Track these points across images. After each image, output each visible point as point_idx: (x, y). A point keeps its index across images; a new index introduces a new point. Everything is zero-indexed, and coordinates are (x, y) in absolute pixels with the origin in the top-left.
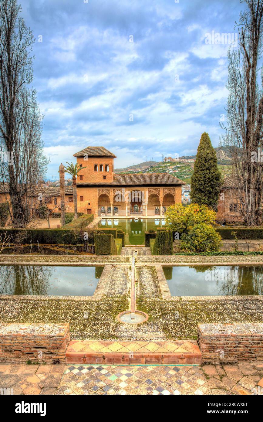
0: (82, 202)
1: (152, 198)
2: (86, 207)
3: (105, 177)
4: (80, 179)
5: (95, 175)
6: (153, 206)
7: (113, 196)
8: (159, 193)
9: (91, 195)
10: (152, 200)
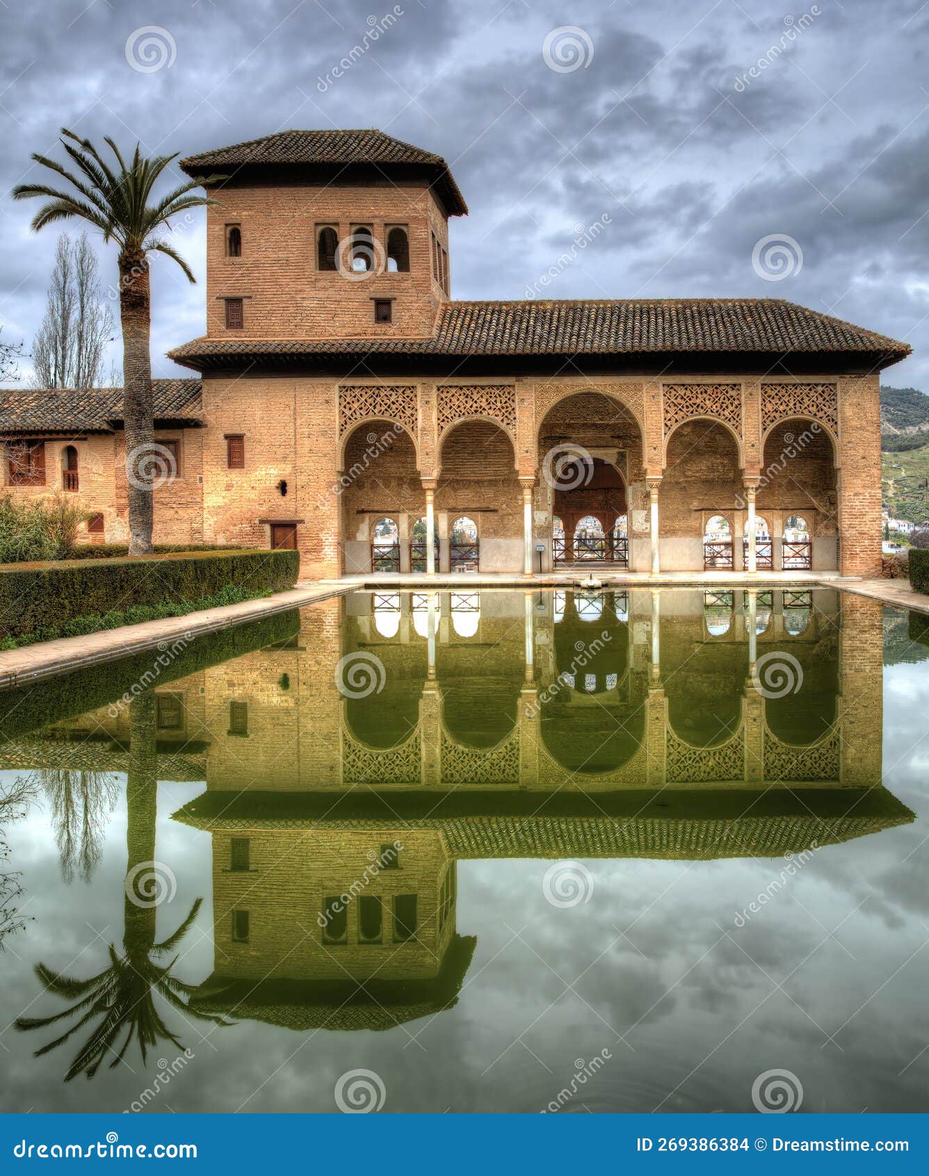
0: (235, 476)
1: (684, 462)
2: (262, 511)
3: (383, 309)
4: (229, 325)
5: (321, 294)
6: (690, 511)
7: (436, 432)
8: (735, 417)
9: (296, 428)
10: (686, 476)
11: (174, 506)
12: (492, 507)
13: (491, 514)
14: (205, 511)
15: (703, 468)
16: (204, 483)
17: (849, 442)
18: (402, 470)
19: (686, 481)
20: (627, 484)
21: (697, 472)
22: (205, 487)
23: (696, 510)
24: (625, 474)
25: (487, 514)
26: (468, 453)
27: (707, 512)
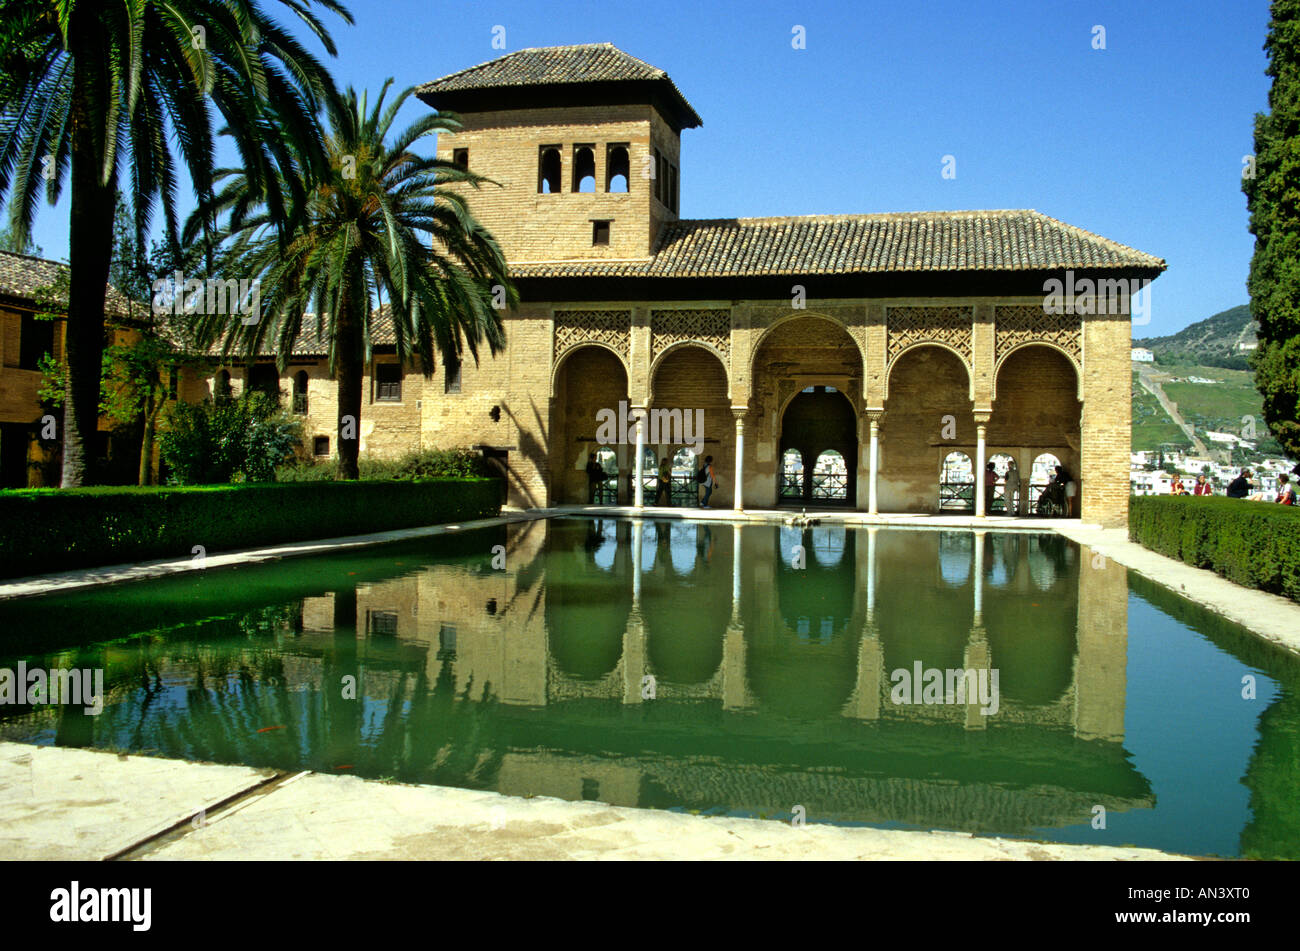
0: (451, 401)
2: (476, 436)
3: (601, 231)
5: (543, 218)
6: (927, 446)
7: (648, 359)
8: (966, 343)
10: (923, 408)
11: (394, 430)
12: (713, 438)
13: (713, 445)
14: (423, 436)
15: (942, 399)
16: (423, 407)
17: (1094, 372)
19: (923, 413)
22: (424, 411)
23: (933, 446)
26: (691, 380)
27: (945, 448)
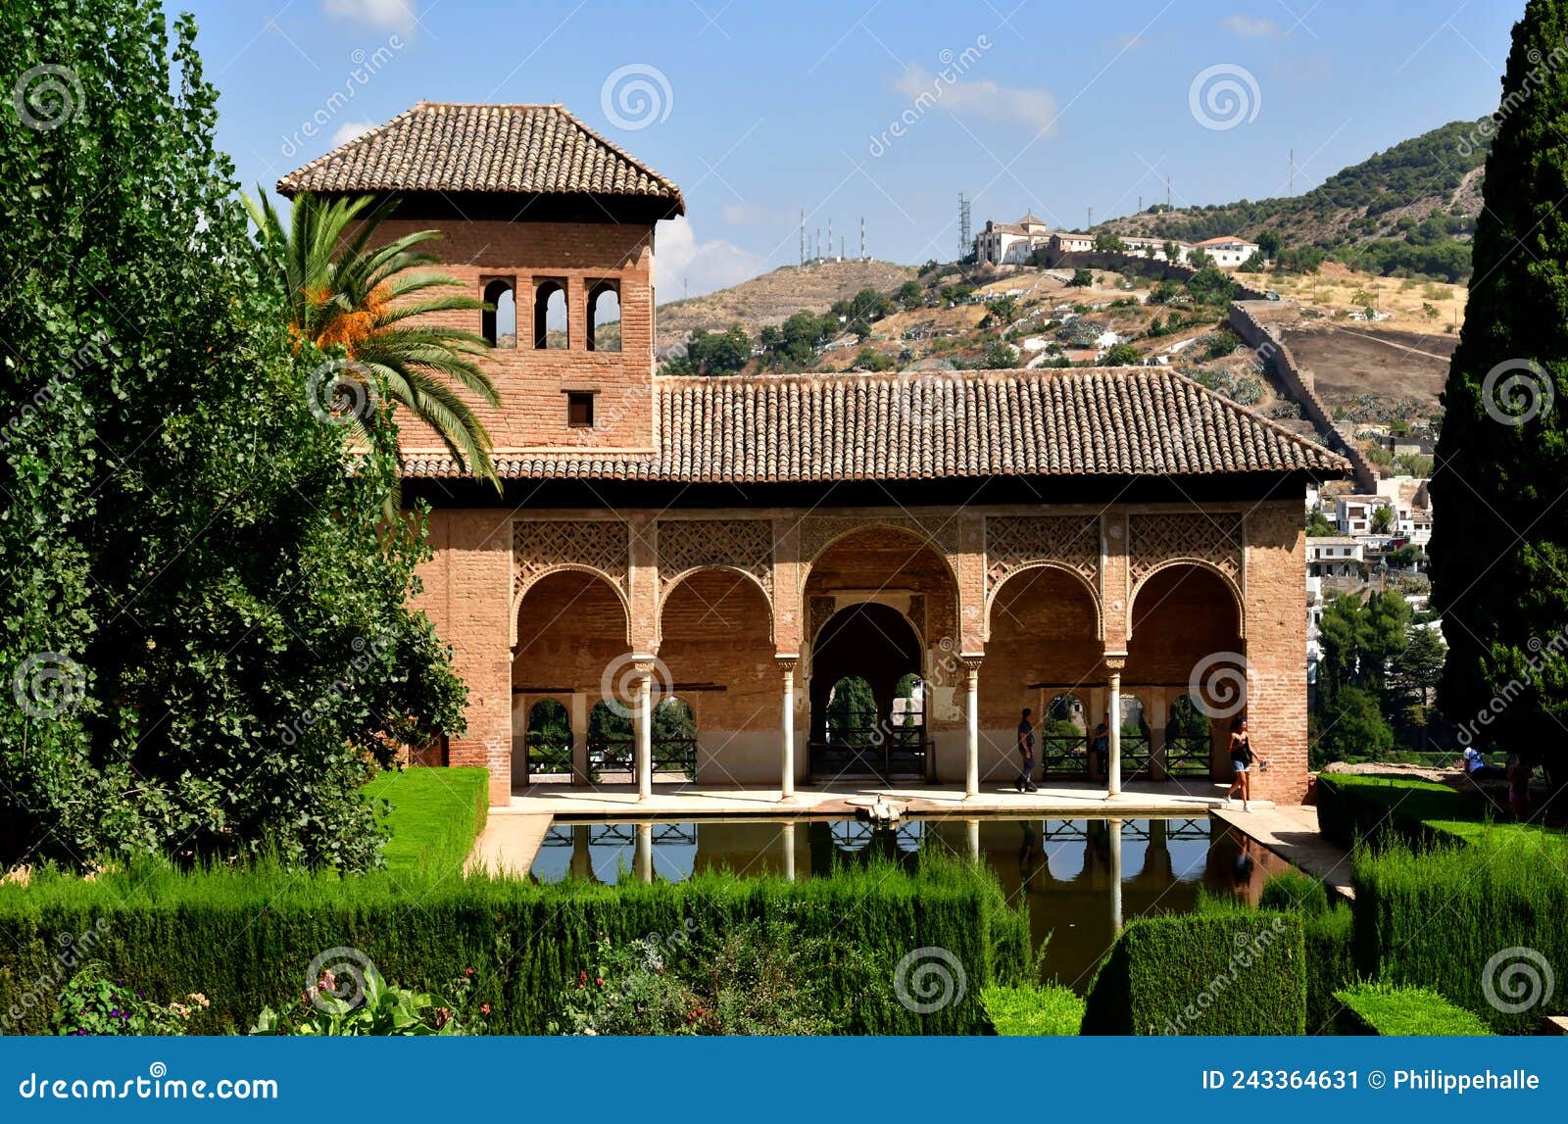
6: (1021, 688)
7: (657, 589)
8: (1092, 564)
9: (448, 583)
12: (718, 683)
13: (716, 693)
17: (1259, 601)
18: (579, 625)
19: (1016, 642)
20: (923, 644)
21: (1034, 626)
23: (1031, 687)
24: (922, 632)
25: (708, 693)
27: (1048, 689)
